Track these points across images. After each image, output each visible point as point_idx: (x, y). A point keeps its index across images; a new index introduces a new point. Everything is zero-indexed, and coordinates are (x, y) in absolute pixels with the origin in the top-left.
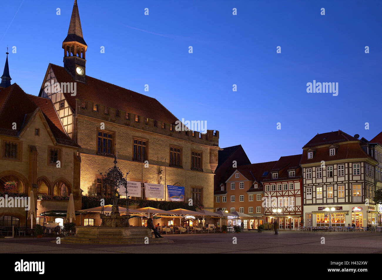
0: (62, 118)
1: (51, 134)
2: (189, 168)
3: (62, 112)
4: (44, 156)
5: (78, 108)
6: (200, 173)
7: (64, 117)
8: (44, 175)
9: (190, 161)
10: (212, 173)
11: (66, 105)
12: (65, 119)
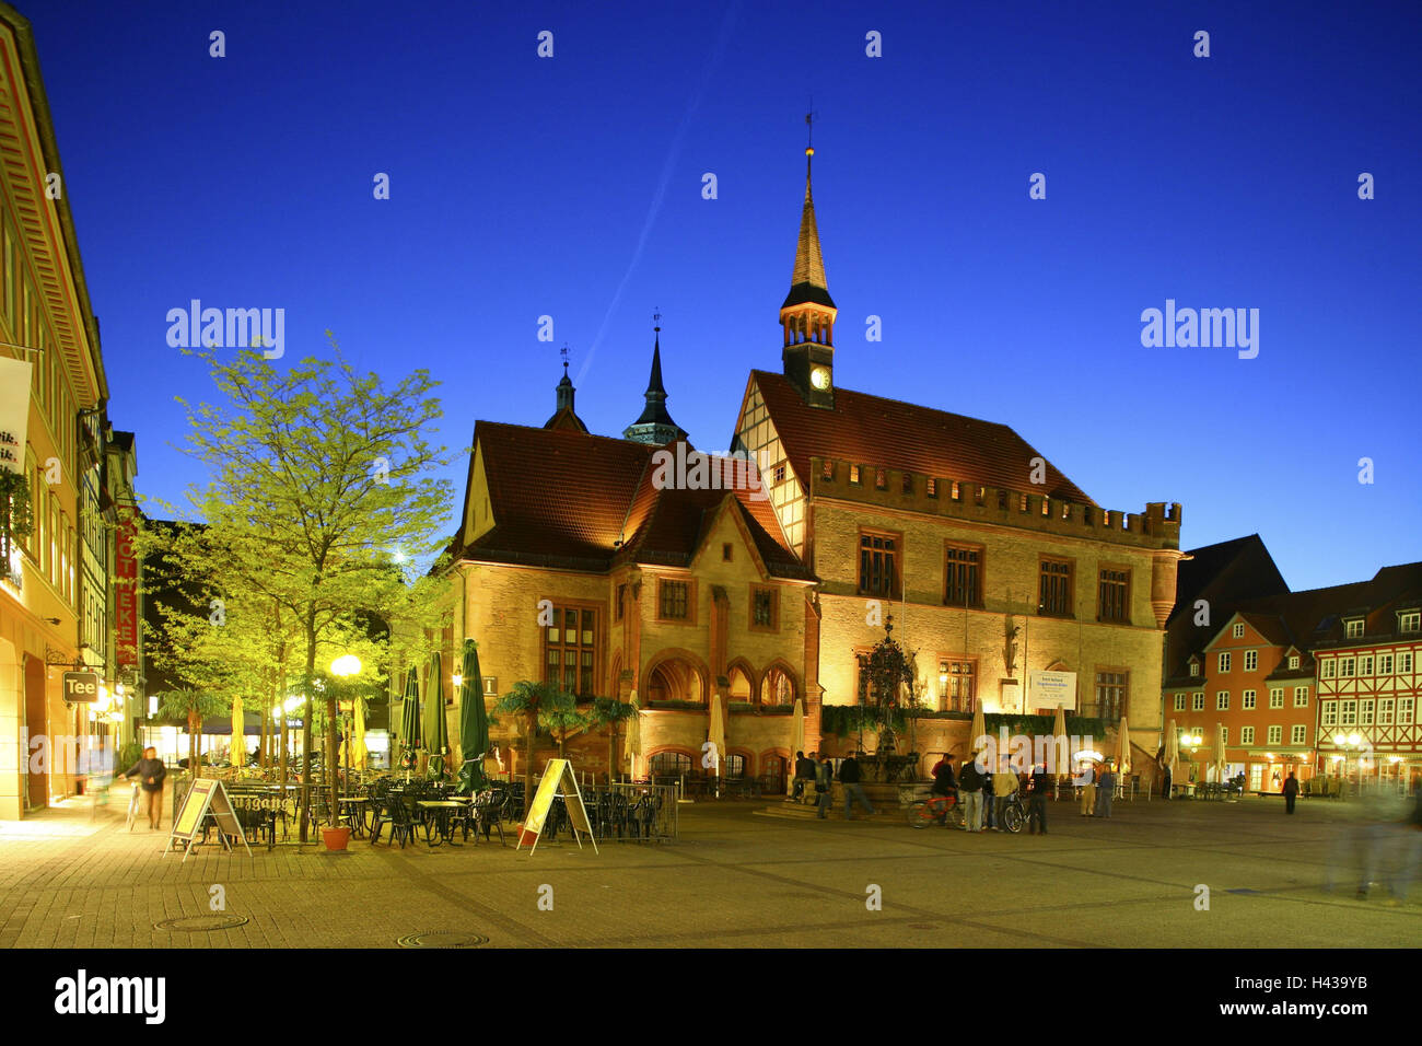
0: (780, 507)
1: (757, 553)
2: (1093, 616)
3: (780, 490)
4: (742, 607)
5: (815, 480)
6: (1122, 631)
7: (786, 504)
8: (742, 654)
9: (1095, 598)
10: (1159, 628)
11: (790, 472)
12: (788, 509)
